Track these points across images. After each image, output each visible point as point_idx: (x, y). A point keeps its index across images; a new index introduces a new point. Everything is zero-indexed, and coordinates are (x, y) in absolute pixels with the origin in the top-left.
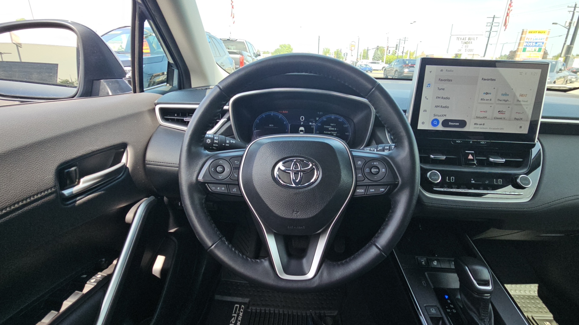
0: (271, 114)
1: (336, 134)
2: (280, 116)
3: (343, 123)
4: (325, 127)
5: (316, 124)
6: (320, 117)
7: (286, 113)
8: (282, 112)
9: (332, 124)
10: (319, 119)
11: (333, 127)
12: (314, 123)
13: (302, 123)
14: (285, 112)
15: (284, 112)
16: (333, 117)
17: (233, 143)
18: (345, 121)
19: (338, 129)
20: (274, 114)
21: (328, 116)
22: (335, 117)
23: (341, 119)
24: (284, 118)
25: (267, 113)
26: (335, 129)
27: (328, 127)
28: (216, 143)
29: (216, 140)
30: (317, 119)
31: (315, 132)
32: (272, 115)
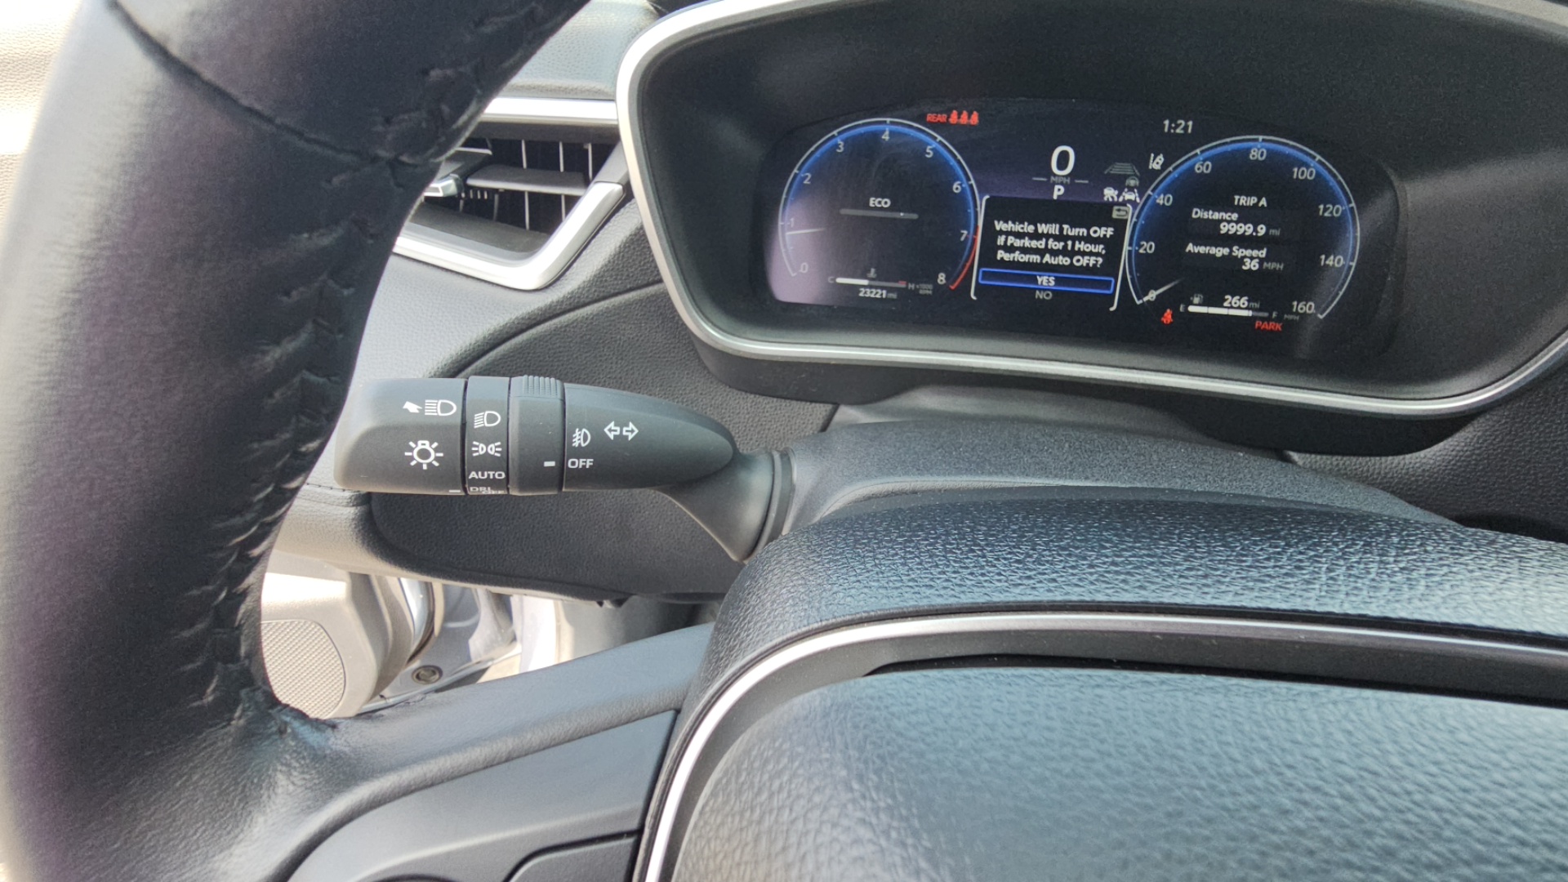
0: (883, 132)
1: (1261, 261)
2: (935, 145)
3: (1317, 191)
4: (1198, 213)
5: (1142, 192)
6: (1175, 148)
7: (970, 127)
8: (942, 118)
9: (1243, 200)
10: (1165, 166)
11: (1246, 215)
12: (1131, 189)
13: (1058, 191)
14: (964, 119)
15: (954, 118)
16: (1258, 148)
17: (621, 438)
18: (1336, 181)
19: (1275, 232)
20: (900, 134)
21: (1229, 144)
22: (1271, 154)
23: (1311, 166)
24: (955, 159)
25: (862, 126)
26: (1262, 230)
27: (1217, 216)
28: (486, 462)
29: (487, 437)
30: (1156, 163)
31: (1130, 244)
32: (886, 137)
